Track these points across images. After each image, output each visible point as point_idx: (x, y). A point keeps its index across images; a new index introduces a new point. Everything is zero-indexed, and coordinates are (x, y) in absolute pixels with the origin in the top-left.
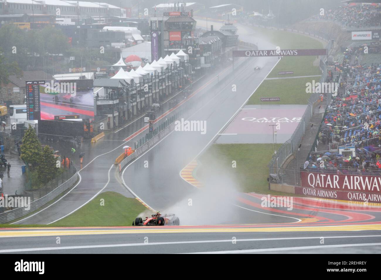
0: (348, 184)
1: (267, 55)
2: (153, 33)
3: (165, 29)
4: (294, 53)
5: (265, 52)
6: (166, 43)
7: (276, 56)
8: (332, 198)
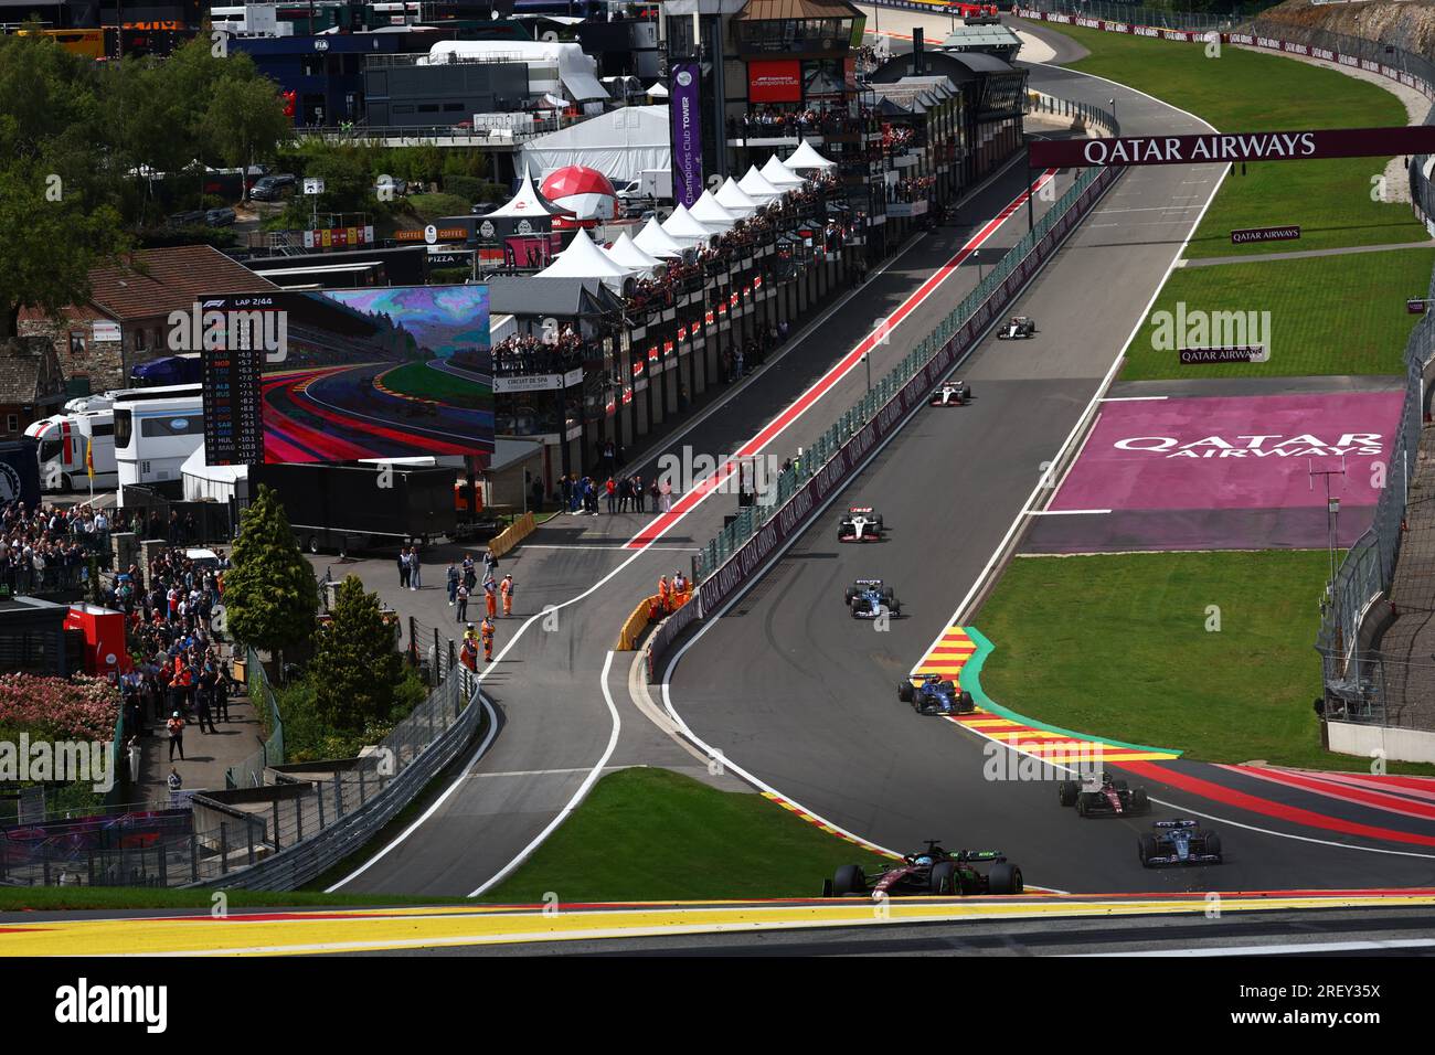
1: (1179, 157)
2: (678, 70)
3: (731, 50)
4: (1299, 146)
5: (1173, 145)
6: (736, 113)
7: (1220, 159)
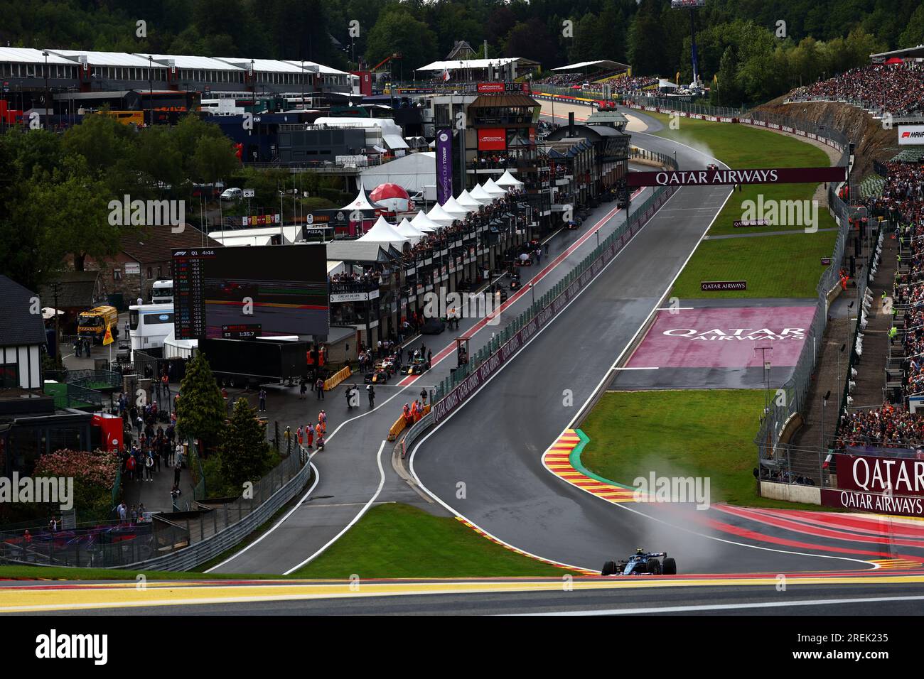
1: (706, 182)
2: (440, 133)
4: (769, 177)
6: (471, 156)
7: (727, 183)
8: (911, 515)
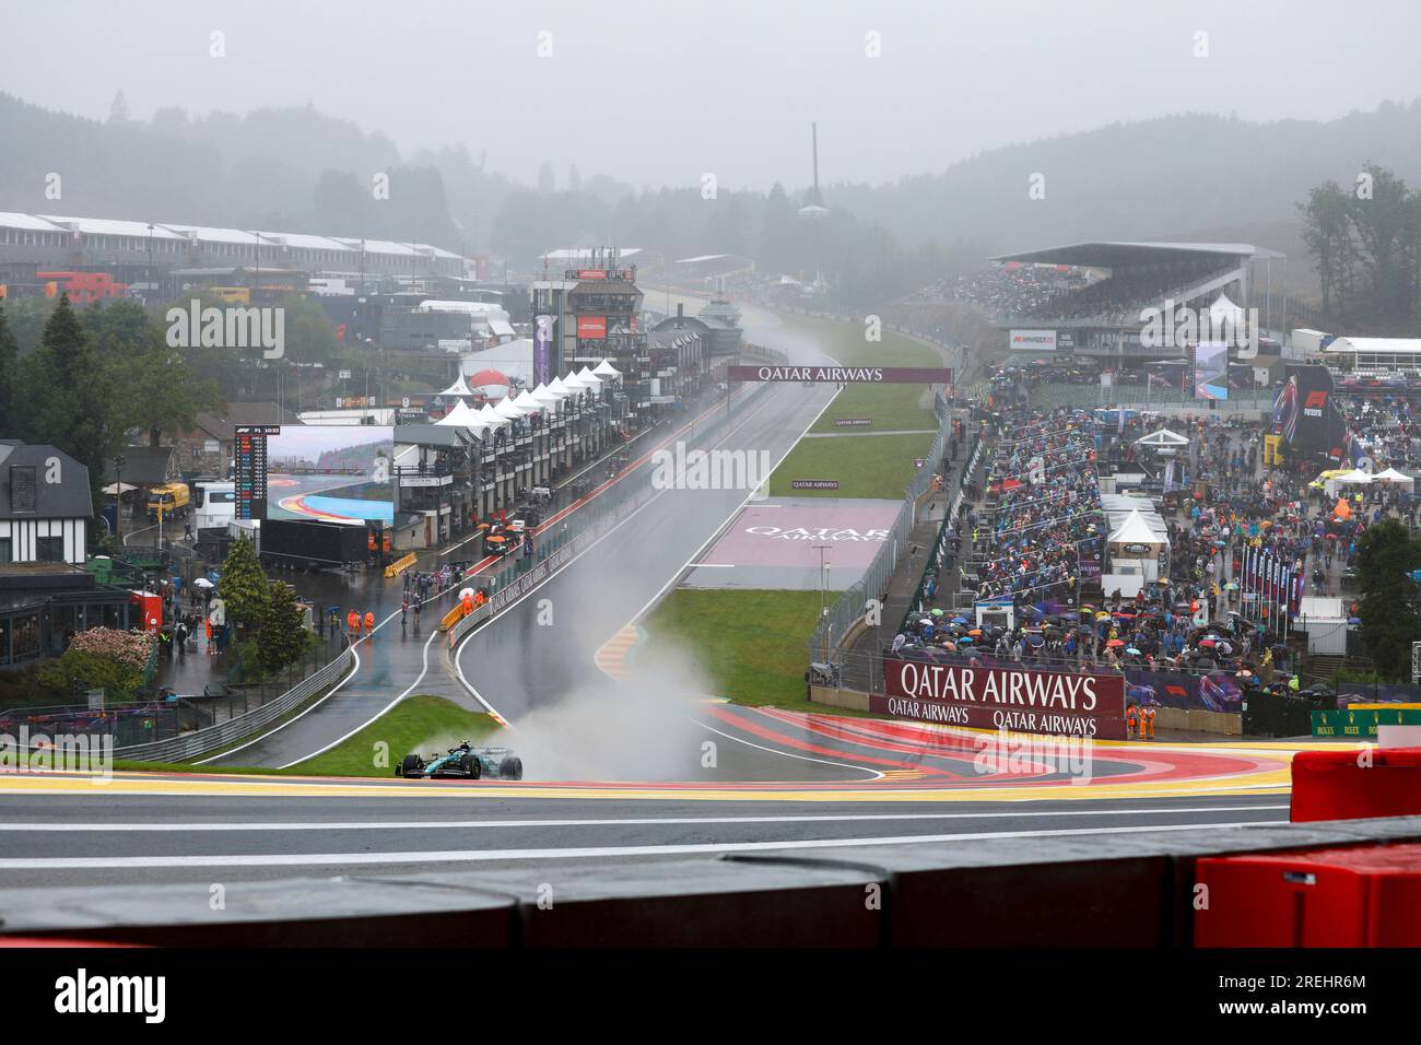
0: (994, 690)
3: (568, 309)
4: (874, 375)
5: (806, 371)
6: (570, 344)
7: (831, 380)
8: (957, 724)
